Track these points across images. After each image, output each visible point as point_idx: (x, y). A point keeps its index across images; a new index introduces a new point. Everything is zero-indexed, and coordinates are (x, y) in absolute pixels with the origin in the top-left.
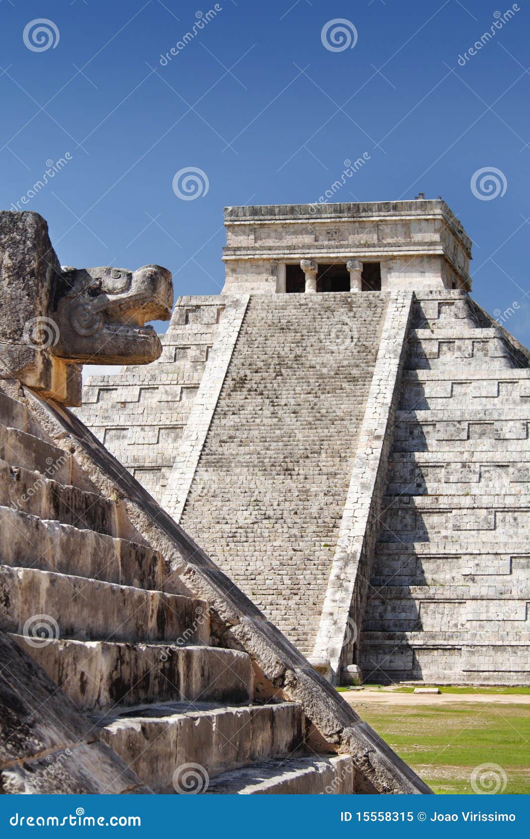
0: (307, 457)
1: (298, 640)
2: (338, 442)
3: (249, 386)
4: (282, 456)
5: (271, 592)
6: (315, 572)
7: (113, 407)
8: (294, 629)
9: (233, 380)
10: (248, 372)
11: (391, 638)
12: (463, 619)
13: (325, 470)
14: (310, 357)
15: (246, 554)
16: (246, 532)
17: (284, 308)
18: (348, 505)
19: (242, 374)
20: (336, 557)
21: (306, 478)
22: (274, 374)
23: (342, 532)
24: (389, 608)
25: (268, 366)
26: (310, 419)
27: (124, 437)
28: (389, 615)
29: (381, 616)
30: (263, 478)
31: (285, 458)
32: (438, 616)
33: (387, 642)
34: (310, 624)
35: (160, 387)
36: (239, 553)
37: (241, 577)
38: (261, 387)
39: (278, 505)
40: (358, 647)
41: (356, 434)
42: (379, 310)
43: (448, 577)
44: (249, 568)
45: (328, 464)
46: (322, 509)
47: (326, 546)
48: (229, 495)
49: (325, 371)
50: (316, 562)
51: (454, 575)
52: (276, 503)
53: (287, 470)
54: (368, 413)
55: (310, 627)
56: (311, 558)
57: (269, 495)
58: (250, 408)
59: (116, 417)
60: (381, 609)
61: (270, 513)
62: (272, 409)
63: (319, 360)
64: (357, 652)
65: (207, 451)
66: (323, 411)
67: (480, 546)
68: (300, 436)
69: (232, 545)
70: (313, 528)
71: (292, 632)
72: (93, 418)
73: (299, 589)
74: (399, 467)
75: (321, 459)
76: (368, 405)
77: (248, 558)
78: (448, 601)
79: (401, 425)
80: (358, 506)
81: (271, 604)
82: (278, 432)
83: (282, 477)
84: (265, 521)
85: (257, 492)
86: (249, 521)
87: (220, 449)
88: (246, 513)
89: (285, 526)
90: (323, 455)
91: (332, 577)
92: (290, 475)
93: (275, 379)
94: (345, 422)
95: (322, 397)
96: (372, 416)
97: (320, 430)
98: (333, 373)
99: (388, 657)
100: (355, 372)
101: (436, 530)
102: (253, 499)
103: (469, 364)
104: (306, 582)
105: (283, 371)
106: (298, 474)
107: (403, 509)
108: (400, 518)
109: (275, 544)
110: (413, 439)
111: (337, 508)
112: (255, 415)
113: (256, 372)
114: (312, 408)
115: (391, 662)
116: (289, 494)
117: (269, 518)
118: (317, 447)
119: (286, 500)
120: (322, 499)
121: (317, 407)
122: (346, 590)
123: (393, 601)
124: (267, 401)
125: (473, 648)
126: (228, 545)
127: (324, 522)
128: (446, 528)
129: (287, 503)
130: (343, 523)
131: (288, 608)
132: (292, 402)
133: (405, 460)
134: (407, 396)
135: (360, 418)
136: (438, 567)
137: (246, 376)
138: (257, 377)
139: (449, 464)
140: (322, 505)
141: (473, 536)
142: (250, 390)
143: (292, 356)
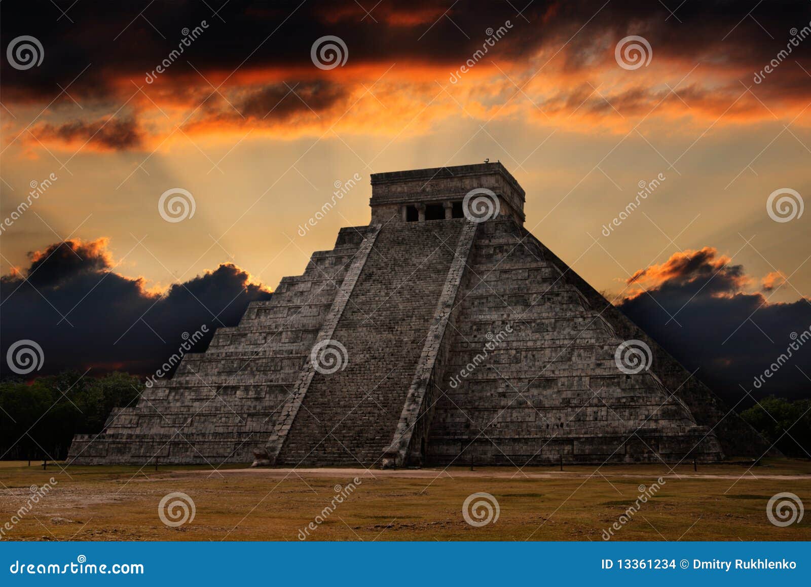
0: (404, 320)
1: (383, 436)
2: (424, 310)
3: (374, 278)
4: (388, 320)
5: (370, 405)
6: (399, 392)
7: (296, 295)
8: (382, 429)
9: (366, 274)
10: (375, 270)
11: (448, 434)
12: (495, 421)
13: (414, 327)
14: (413, 259)
15: (358, 381)
16: (361, 368)
17: (401, 231)
18: (425, 349)
19: (371, 271)
20: (414, 381)
21: (401, 333)
22: (390, 270)
23: (419, 367)
24: (449, 415)
25: (387, 265)
26: (409, 296)
27: (300, 312)
28: (449, 420)
29: (444, 420)
30: (375, 334)
31: (390, 320)
32: (480, 420)
33: (445, 437)
34: (392, 426)
35: (324, 281)
36: (354, 381)
37: (353, 396)
38: (382, 278)
39: (382, 350)
40: (426, 441)
41: (436, 305)
42: (458, 229)
43: (489, 394)
44: (359, 390)
45: (416, 323)
46: (409, 352)
47: (408, 375)
48: (353, 345)
49: (421, 267)
50: (401, 385)
51: (492, 392)
52: (381, 349)
53: (390, 328)
54: (444, 292)
55: (392, 428)
56: (398, 383)
57: (377, 344)
58: (373, 291)
59: (295, 301)
60: (444, 416)
61: (377, 355)
62: (386, 291)
63: (418, 261)
64: (426, 444)
65: (344, 318)
66: (417, 291)
67: (510, 374)
68: (401, 307)
69: (350, 376)
70: (402, 364)
71: (380, 431)
72: (281, 302)
73: (388, 403)
74: (463, 325)
75: (412, 321)
76: (445, 286)
77: (359, 384)
78: (487, 409)
79: (467, 299)
80: (431, 349)
81: (369, 413)
82: (388, 305)
83: (387, 332)
84: (372, 361)
85: (370, 343)
86: (364, 361)
87: (351, 317)
88: (362, 356)
89: (385, 363)
90: (414, 318)
91: (409, 395)
92: (392, 331)
93: (391, 273)
94: (430, 298)
95: (418, 283)
96: (446, 293)
97: (414, 303)
98: (425, 268)
99: (445, 447)
100: (440, 267)
101: (484, 364)
102: (367, 347)
103: (512, 260)
104: (393, 399)
105: (396, 268)
106: (397, 331)
107: (463, 352)
108: (461, 357)
109: (377, 374)
110: (474, 307)
111: (418, 351)
112: (375, 295)
113: (380, 269)
114: (411, 290)
115: (447, 450)
116: (390, 343)
117: (375, 358)
118: (410, 314)
119: (387, 347)
120: (409, 346)
121: (413, 289)
122: (417, 403)
123: (452, 410)
124: (384, 287)
125: (500, 441)
126: (348, 376)
127: (409, 360)
128: (490, 363)
129: (388, 349)
130: (421, 361)
131: (379, 415)
132: (399, 286)
133: (467, 320)
134: (472, 281)
135: (439, 294)
136: (483, 387)
137: (373, 272)
138: (379, 272)
139: (494, 322)
140: (409, 349)
141: (506, 367)
142: (374, 281)
143: (402, 259)
